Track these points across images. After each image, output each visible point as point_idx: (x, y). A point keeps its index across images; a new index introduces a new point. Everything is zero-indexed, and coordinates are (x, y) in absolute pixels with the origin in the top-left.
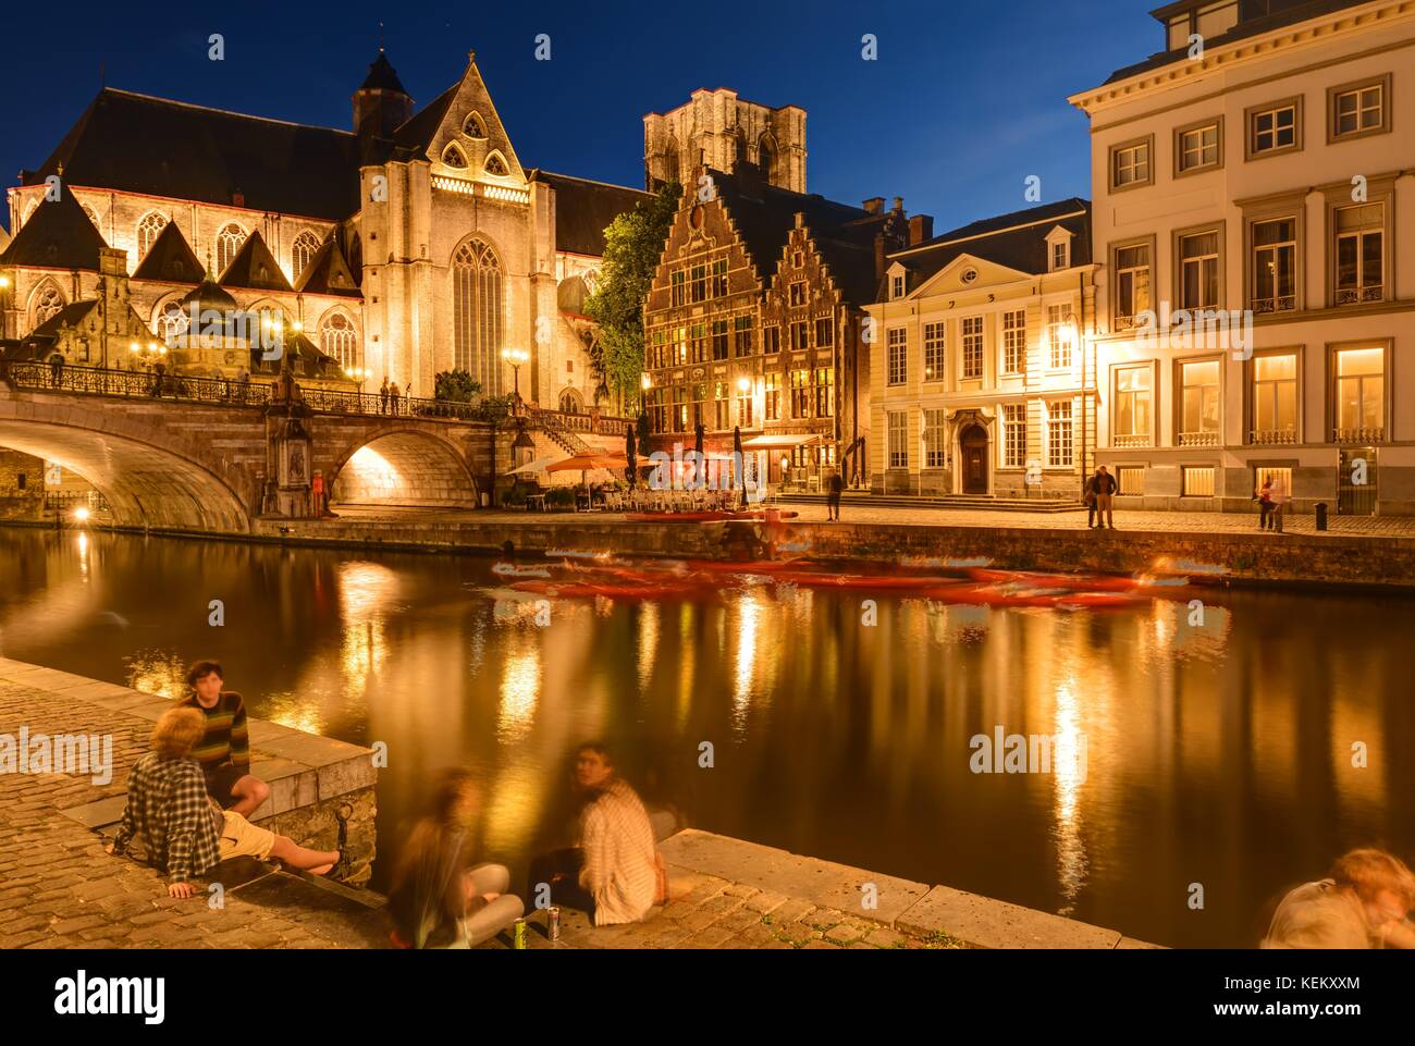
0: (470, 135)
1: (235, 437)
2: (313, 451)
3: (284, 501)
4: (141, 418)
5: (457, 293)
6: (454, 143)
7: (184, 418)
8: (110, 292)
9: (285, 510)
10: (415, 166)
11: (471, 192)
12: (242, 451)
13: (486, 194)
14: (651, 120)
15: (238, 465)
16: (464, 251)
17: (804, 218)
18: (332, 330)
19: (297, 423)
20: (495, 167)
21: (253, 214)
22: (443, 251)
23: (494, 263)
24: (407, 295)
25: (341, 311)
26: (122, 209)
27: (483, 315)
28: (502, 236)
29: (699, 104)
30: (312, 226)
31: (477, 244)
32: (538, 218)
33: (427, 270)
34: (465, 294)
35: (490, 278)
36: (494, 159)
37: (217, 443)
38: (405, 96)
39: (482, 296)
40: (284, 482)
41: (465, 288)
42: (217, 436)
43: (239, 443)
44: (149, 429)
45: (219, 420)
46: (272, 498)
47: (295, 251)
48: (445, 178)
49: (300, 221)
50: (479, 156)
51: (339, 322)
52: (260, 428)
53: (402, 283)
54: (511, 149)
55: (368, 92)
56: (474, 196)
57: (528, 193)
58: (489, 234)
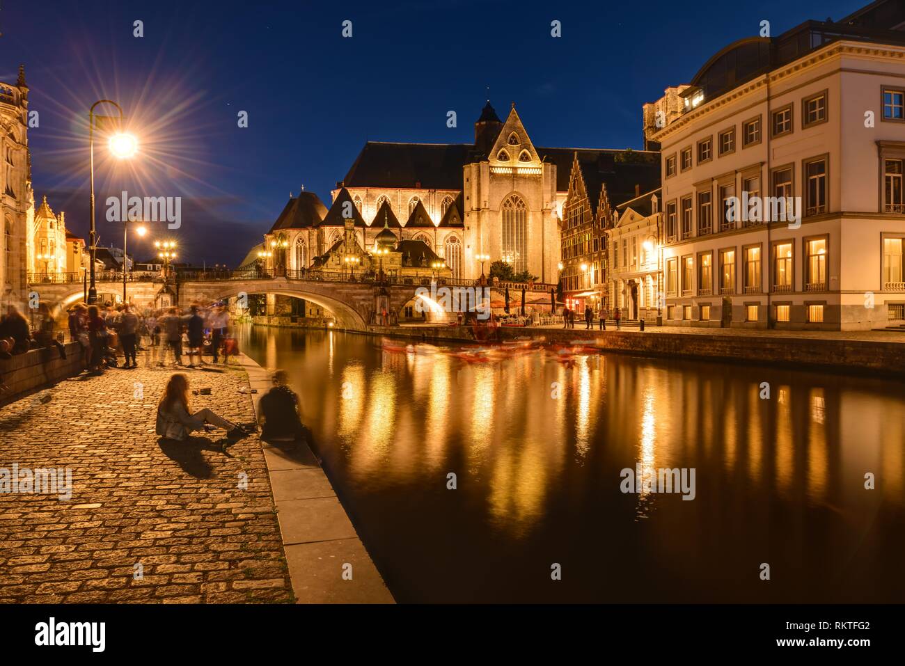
0: (512, 144)
1: (361, 294)
2: (391, 300)
3: (378, 319)
4: (328, 288)
5: (504, 223)
6: (503, 149)
7: (342, 288)
8: (348, 236)
9: (378, 323)
10: (482, 164)
11: (511, 172)
12: (363, 300)
13: (519, 172)
14: (646, 107)
15: (362, 305)
16: (508, 201)
17: (606, 185)
18: (450, 243)
19: (384, 289)
20: (525, 158)
21: (423, 191)
22: (497, 203)
23: (524, 206)
24: (479, 225)
25: (454, 234)
26: (371, 195)
27: (517, 233)
28: (527, 192)
29: (669, 96)
30: (450, 194)
31: (515, 197)
32: (545, 181)
33: (487, 213)
34: (508, 223)
35: (521, 213)
36: (524, 154)
37: (354, 297)
38: (498, 123)
39: (517, 223)
40: (378, 312)
41: (508, 219)
42: (354, 294)
43: (362, 297)
44: (330, 292)
45: (355, 289)
46: (374, 318)
47: (442, 206)
48: (497, 167)
49: (445, 192)
50: (516, 153)
51: (453, 240)
52: (371, 291)
53: (476, 220)
54: (532, 147)
55: (480, 124)
56: (512, 174)
57: (541, 169)
58: (521, 192)
